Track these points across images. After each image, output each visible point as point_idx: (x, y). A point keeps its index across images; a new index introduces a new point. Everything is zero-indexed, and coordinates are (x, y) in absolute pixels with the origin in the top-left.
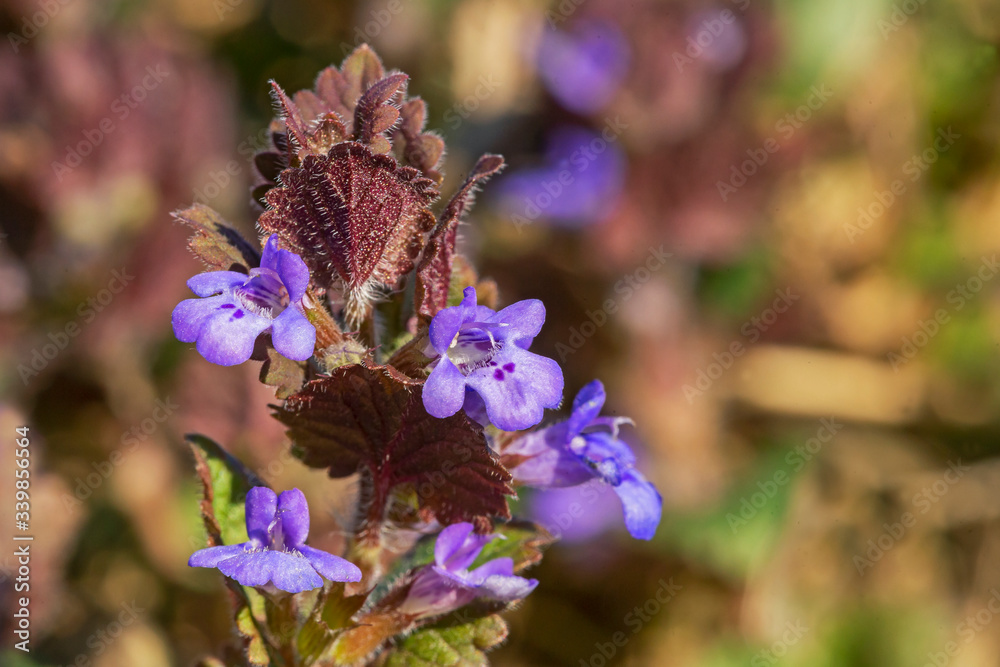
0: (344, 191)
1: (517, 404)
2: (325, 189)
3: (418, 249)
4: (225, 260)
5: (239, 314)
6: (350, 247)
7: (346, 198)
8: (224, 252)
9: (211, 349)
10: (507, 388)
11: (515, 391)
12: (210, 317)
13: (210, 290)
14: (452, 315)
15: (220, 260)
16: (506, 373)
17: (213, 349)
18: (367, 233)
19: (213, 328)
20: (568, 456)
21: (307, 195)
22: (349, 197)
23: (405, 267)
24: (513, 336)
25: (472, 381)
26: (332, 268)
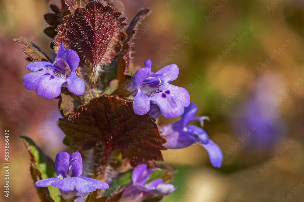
0: (92, 23)
1: (173, 107)
2: (84, 23)
3: (120, 48)
4: (39, 57)
5: (52, 77)
6: (94, 47)
7: (93, 26)
8: (38, 54)
9: (43, 92)
10: (168, 101)
11: (171, 102)
12: (41, 79)
13: (37, 69)
14: (143, 71)
15: (38, 57)
16: (167, 94)
17: (44, 92)
18: (101, 41)
19: (43, 83)
20: (183, 135)
21: (75, 26)
22: (94, 26)
23: (114, 56)
24: (167, 80)
25: (153, 99)
26: (85, 58)
